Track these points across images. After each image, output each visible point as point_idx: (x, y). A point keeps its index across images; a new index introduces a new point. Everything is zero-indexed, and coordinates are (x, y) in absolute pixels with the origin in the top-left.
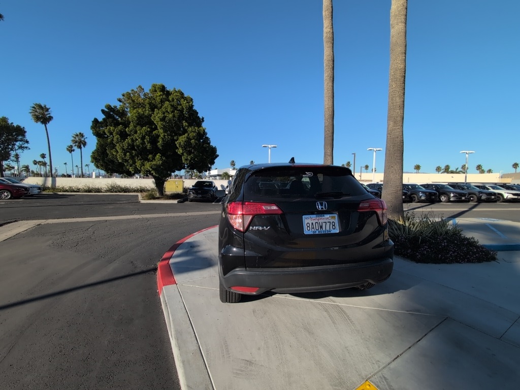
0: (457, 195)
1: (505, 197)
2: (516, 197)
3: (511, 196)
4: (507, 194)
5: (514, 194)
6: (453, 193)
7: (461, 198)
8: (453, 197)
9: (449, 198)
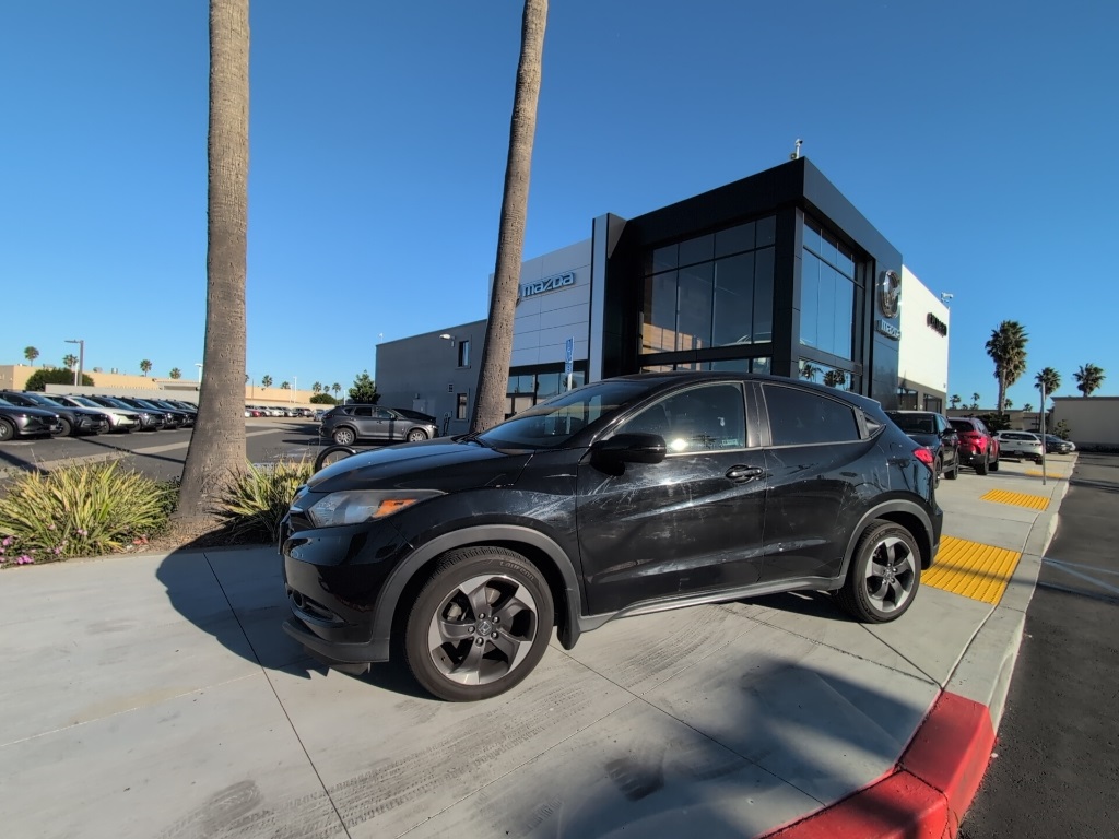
0: (40, 420)
1: (115, 423)
2: (131, 422)
3: (125, 421)
4: (117, 417)
5: (130, 417)
6: (29, 414)
7: (48, 428)
8: (27, 426)
9: (16, 428)
